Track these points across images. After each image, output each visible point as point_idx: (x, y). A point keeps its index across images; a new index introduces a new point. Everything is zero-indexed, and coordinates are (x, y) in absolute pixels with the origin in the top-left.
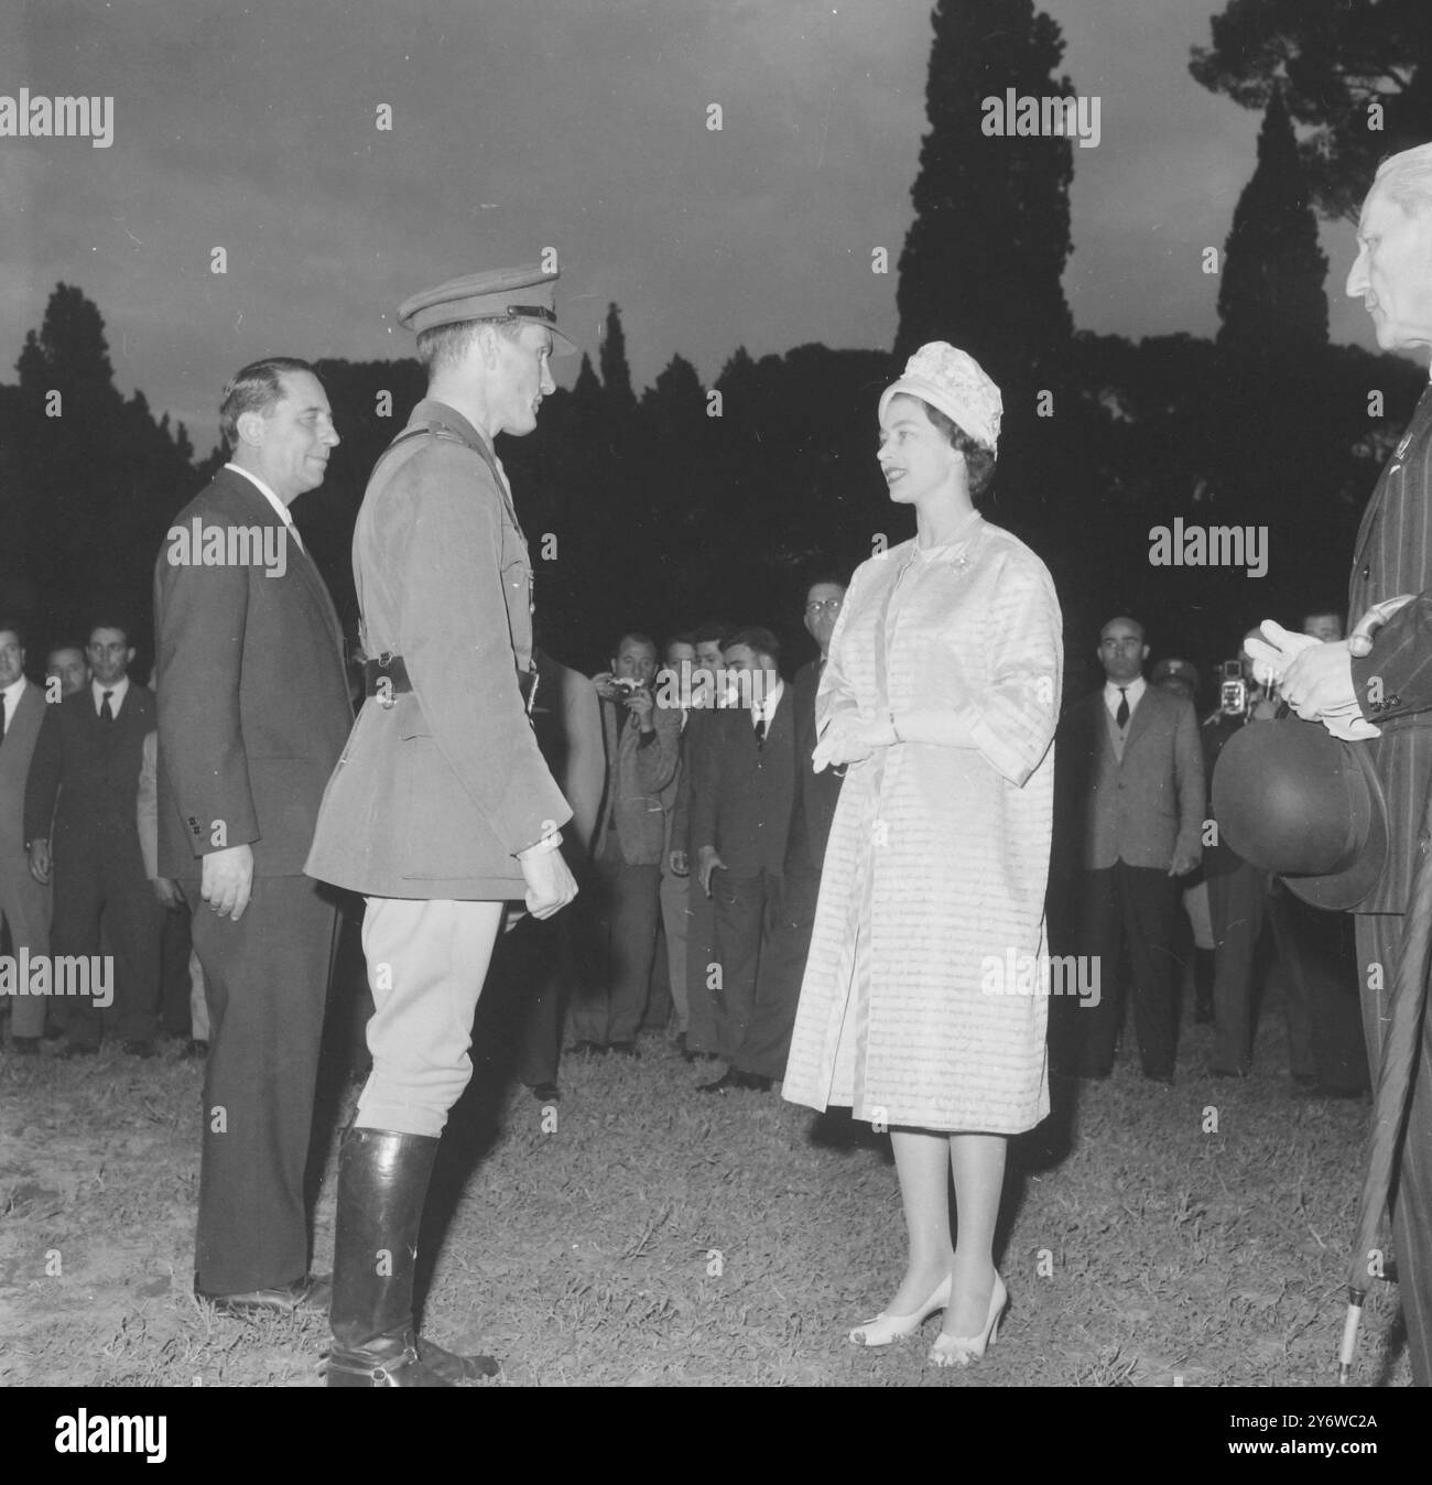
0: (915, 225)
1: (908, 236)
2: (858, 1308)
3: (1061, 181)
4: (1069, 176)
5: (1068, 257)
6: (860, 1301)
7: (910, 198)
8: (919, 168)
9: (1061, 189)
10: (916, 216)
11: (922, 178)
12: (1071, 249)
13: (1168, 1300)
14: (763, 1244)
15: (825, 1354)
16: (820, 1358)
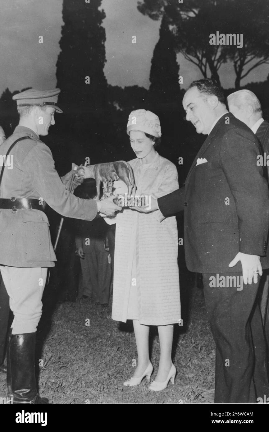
0: (61, 53)
1: (59, 56)
2: (115, 380)
3: (102, 41)
4: (105, 39)
5: (105, 63)
6: (115, 378)
7: (59, 45)
8: (61, 36)
9: (103, 43)
10: (60, 50)
11: (62, 39)
12: (106, 61)
13: (198, 370)
14: (79, 363)
15: (112, 395)
16: (110, 396)
